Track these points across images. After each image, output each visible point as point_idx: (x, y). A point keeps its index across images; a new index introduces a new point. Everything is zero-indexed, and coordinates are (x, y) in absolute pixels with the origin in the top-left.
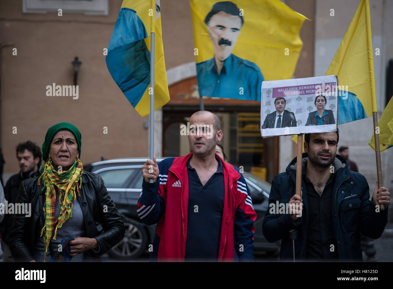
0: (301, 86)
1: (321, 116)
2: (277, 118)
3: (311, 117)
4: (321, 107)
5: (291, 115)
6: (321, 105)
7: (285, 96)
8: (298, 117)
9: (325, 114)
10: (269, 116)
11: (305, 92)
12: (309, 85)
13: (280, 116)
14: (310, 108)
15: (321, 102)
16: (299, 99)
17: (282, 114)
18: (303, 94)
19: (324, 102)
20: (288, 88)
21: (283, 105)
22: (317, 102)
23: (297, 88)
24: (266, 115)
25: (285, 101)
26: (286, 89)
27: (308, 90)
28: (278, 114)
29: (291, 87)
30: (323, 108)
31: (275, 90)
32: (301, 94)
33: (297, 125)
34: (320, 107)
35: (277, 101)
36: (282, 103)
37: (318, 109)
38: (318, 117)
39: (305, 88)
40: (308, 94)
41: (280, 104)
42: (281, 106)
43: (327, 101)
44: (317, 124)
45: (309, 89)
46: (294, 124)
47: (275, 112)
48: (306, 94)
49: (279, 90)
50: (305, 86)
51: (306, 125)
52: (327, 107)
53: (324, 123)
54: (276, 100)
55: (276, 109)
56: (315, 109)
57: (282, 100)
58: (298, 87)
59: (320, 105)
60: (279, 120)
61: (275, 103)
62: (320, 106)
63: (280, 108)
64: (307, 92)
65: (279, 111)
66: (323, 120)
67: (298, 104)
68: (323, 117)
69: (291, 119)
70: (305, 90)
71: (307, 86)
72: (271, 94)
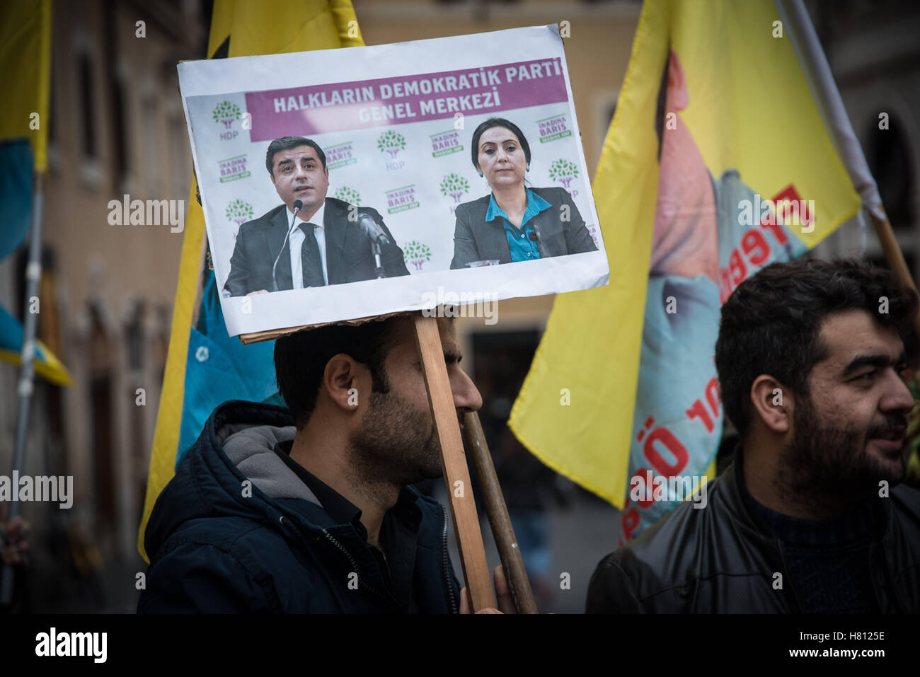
0: (390, 81)
1: (517, 219)
2: (296, 241)
3: (468, 228)
4: (509, 179)
5: (368, 223)
6: (507, 166)
7: (314, 132)
8: (402, 229)
9: (536, 208)
10: (247, 231)
11: (416, 108)
12: (430, 77)
13: (308, 229)
14: (452, 184)
15: (501, 153)
16: (390, 143)
17: (318, 218)
18: (406, 120)
19: (520, 152)
20: (327, 91)
21: (314, 177)
22: (483, 157)
23: (369, 92)
24: (235, 229)
25: (322, 158)
26: (312, 99)
27: (426, 98)
28: (294, 220)
29: (340, 87)
30: (520, 179)
31: (258, 102)
32: (396, 121)
33: (409, 266)
34: (502, 179)
35: (279, 158)
36: (307, 164)
37: (495, 185)
38: (500, 223)
39: (412, 88)
40: (429, 117)
41: (300, 171)
42: (301, 179)
43: (533, 146)
44: (506, 259)
45: (433, 96)
46: (395, 264)
47: (280, 211)
48: (420, 118)
49: (279, 105)
50: (410, 79)
51: (458, 263)
52: (539, 177)
53: (539, 250)
54: (272, 152)
55: (283, 194)
56: (479, 188)
57: (306, 152)
58: (375, 84)
59: (499, 166)
60: (310, 247)
61: (270, 165)
62: (505, 171)
63: (303, 189)
64: (426, 107)
65: (299, 204)
66: (533, 237)
67: (389, 167)
68: (529, 224)
69: (369, 240)
70: (415, 100)
71: (418, 78)
72: (245, 122)
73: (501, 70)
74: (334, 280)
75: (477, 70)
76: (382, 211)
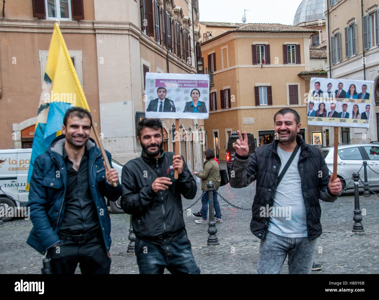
0: (180, 80)
1: (195, 106)
2: (159, 104)
4: (196, 99)
5: (171, 103)
8: (176, 105)
9: (199, 104)
10: (152, 102)
11: (183, 85)
12: (186, 80)
13: (161, 102)
14: (186, 98)
15: (195, 94)
16: (178, 90)
17: (163, 101)
18: (181, 87)
19: (198, 95)
20: (169, 80)
21: (164, 94)
22: (192, 95)
23: (176, 81)
24: (150, 101)
25: (166, 91)
26: (167, 81)
27: (185, 84)
28: (159, 101)
29: (171, 80)
30: (197, 99)
31: (158, 81)
32: (179, 87)
33: (176, 111)
34: (195, 99)
35: (159, 90)
36: (163, 92)
37: (193, 100)
38: (193, 106)
39: (183, 82)
40: (185, 87)
41: (162, 93)
42: (162, 94)
43: (201, 94)
44: (192, 112)
45: (186, 84)
46: (174, 110)
47: (157, 99)
48: (183, 87)
49: (161, 82)
50: (183, 80)
51: (184, 112)
52: (201, 99)
53: (198, 111)
54: (158, 89)
55: (159, 96)
56: (190, 100)
57: (163, 90)
58: (177, 80)
60: (161, 106)
61: (157, 91)
62: (195, 98)
63: (162, 96)
64: (185, 85)
65: (161, 98)
66: (197, 109)
67: (177, 94)
68: (197, 107)
69: (171, 106)
70: (183, 84)
71: (184, 80)
72: (154, 84)
73: (198, 81)
74: (164, 111)
75: (194, 80)
76: (174, 101)
